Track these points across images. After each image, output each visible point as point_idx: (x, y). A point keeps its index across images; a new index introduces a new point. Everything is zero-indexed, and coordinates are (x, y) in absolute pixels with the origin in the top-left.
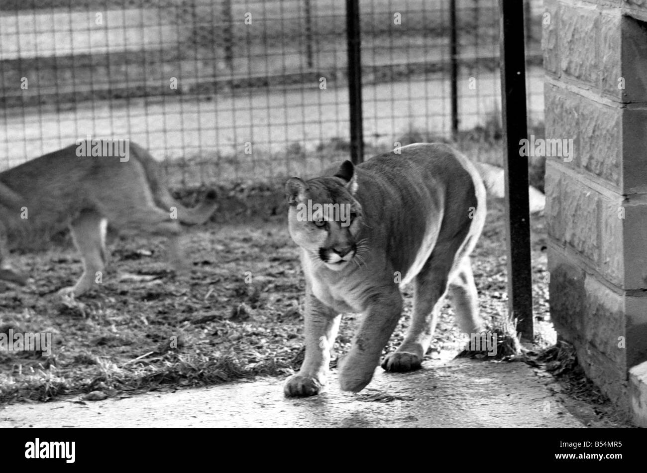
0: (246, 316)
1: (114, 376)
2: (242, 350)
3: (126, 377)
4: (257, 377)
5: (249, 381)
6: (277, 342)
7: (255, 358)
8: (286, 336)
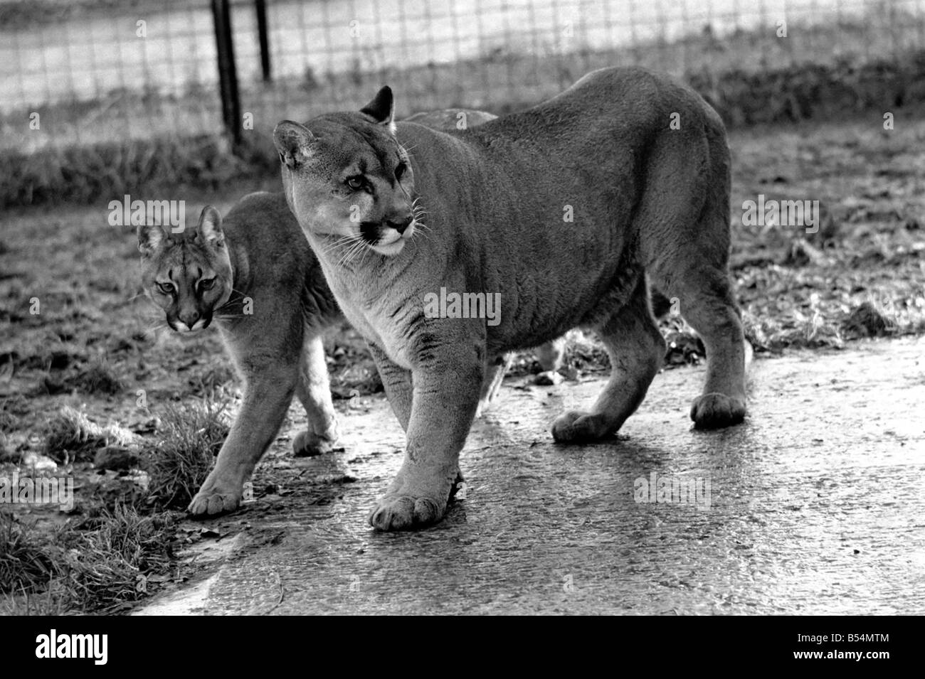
0: (805, 259)
1: (576, 350)
2: (780, 311)
3: (595, 351)
4: (786, 351)
5: (773, 355)
6: (834, 297)
7: (792, 323)
8: (849, 288)
